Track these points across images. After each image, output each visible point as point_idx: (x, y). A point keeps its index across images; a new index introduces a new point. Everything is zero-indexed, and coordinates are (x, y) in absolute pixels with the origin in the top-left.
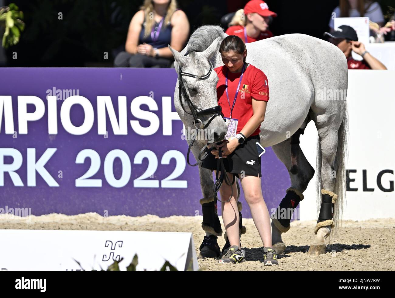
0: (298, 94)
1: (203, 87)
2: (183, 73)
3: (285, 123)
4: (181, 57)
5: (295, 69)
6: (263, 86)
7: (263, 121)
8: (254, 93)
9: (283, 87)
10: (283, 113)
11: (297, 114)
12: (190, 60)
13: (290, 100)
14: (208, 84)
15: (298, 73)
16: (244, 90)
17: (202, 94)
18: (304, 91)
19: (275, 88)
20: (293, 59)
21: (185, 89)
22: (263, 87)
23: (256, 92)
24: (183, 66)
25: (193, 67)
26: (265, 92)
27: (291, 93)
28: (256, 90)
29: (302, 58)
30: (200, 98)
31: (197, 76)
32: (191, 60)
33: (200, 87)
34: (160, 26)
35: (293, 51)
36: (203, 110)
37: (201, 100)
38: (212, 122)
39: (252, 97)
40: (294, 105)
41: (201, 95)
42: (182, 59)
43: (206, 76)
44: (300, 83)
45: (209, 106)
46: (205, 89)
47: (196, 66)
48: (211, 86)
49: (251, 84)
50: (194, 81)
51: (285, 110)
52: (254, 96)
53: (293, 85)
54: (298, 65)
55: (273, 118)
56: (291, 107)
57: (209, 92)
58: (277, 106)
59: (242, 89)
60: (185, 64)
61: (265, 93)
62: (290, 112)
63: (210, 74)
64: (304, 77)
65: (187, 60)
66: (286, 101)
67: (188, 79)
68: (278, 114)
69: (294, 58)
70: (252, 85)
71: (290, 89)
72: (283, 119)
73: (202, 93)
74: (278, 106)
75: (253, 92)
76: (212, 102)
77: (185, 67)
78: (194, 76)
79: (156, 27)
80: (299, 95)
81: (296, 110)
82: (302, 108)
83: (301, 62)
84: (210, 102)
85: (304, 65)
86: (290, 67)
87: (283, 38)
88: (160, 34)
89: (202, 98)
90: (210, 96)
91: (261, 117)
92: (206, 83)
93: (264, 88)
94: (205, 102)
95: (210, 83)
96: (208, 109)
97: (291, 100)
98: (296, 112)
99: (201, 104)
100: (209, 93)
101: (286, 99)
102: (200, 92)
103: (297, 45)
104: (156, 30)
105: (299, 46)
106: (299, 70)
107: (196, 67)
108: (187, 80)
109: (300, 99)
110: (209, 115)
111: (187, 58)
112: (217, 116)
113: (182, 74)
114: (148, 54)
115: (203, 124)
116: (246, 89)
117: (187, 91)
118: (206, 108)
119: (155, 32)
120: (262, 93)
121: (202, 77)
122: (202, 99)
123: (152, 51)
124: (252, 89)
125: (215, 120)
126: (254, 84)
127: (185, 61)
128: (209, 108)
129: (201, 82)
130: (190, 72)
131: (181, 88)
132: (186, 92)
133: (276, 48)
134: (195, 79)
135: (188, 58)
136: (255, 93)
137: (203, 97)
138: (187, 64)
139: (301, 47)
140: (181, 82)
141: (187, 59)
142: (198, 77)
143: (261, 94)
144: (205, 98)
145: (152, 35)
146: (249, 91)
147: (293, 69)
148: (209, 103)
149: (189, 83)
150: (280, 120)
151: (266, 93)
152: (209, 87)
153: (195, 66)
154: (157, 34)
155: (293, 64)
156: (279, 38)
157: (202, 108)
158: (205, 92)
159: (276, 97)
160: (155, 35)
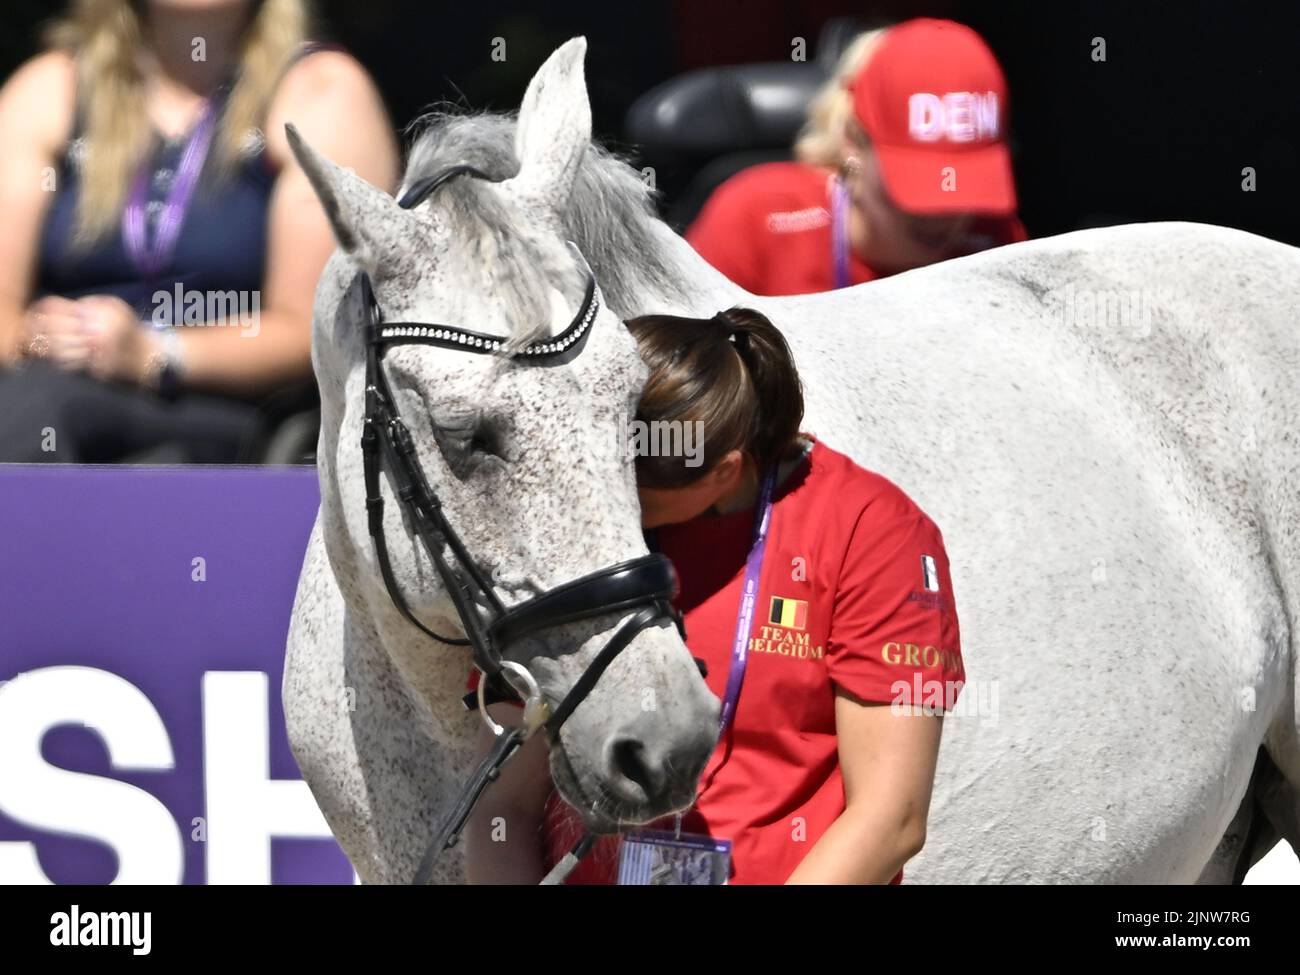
0: (1170, 658)
1: (547, 423)
2: (393, 326)
3: (1079, 863)
4: (375, 209)
5: (1156, 483)
6: (909, 597)
7: (916, 849)
8: (843, 652)
9: (1069, 611)
10: (1068, 791)
11: (1169, 798)
12: (440, 236)
13: (1117, 700)
14: (574, 399)
15: (1172, 505)
16: (776, 635)
17: (534, 474)
18: (1214, 638)
19: (1011, 612)
20: (1137, 407)
21: (411, 447)
22: (912, 606)
23: (858, 646)
24: (390, 277)
25: (466, 278)
26: (921, 645)
27: (1129, 652)
28: (857, 632)
29: (1199, 396)
30: (525, 500)
31: (501, 340)
32: (448, 233)
33: (524, 421)
34: (191, 163)
35: (1142, 350)
36: (545, 587)
37: (531, 513)
38: (613, 670)
39: (833, 689)
40: (1144, 741)
41: (528, 478)
42: (387, 224)
43: (561, 338)
44: (1190, 578)
45: (587, 554)
46: (553, 434)
47: (490, 270)
48: (600, 413)
49: (823, 590)
50: (478, 379)
51: (1081, 770)
52: (845, 673)
53: (1142, 597)
54: (1174, 451)
55: (994, 828)
56: (1124, 753)
57: (587, 457)
58: (1021, 740)
59: (766, 630)
60: (404, 262)
61: (927, 649)
62: (1118, 790)
63: (587, 331)
64: (1213, 532)
65: (417, 233)
66: (1092, 709)
67: (431, 363)
68: (1035, 798)
69: (1146, 399)
70: (826, 598)
71: (1119, 622)
72: (1069, 839)
73: (539, 468)
74: (1034, 746)
75: (841, 646)
76: (609, 531)
77: (405, 286)
78: (479, 345)
79: (162, 175)
80: (1184, 664)
81: (1162, 771)
82: (1200, 758)
83: (1193, 432)
84: (598, 532)
85: (1213, 449)
86: (1119, 463)
87: (1071, 255)
88: (190, 224)
89: (538, 499)
90: (594, 484)
91: (905, 822)
92: (561, 393)
93: (912, 614)
94: (557, 533)
95: (588, 398)
96: (578, 576)
97: (1127, 700)
98: (1158, 788)
99: (533, 546)
100: (590, 464)
101: (1094, 696)
102: (522, 455)
103: (1173, 308)
104: (161, 197)
105: (1187, 316)
106: (1183, 489)
107: (488, 283)
108: (426, 375)
109: (1191, 696)
110: (589, 626)
111: (419, 223)
112: (651, 624)
113: (387, 333)
114: (105, 364)
115: (546, 697)
116: (794, 633)
117: (422, 460)
118: (562, 576)
119: (153, 206)
120: (903, 652)
121: (533, 345)
122: (536, 508)
123: (128, 343)
124: (831, 628)
125: (631, 652)
126: (845, 588)
127: (404, 243)
128: (586, 570)
129: (528, 381)
130: (450, 316)
131: (384, 446)
132: (419, 468)
133: (1015, 329)
134: (485, 363)
135: (424, 218)
136: (851, 656)
137: (542, 496)
138: (421, 266)
139: (1198, 316)
140: (380, 396)
141: (423, 230)
142: (505, 347)
143: (898, 659)
144: (556, 501)
145: (134, 229)
146: (814, 644)
147: (1139, 477)
148: (586, 539)
149: (437, 394)
150: (1048, 846)
151: (931, 655)
152: (584, 421)
153: (484, 272)
154: (169, 221)
155: (1139, 445)
156: (1042, 257)
157: (535, 578)
158: (558, 457)
159: (1019, 678)
160: (150, 229)
